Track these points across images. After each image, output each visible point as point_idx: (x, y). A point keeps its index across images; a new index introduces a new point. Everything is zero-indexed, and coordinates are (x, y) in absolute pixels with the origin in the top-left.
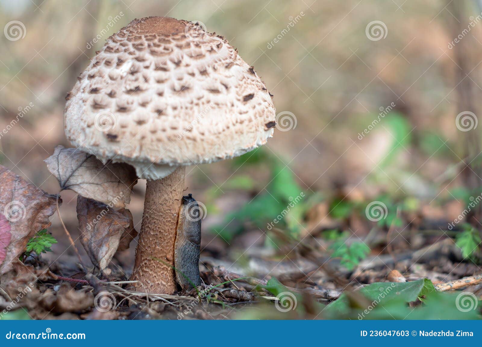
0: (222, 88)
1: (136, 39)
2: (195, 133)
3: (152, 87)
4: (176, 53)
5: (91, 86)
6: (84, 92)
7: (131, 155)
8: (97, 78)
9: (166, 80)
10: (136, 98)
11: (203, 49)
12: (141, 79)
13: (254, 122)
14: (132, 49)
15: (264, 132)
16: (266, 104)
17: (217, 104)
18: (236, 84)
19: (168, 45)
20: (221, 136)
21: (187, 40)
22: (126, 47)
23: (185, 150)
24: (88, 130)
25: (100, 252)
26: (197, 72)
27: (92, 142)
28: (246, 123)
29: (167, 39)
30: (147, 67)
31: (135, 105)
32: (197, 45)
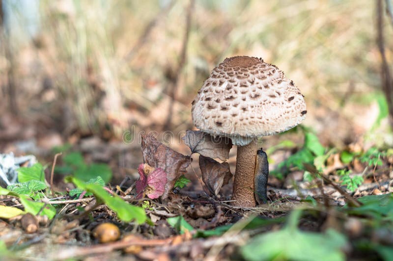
0: (276, 94)
1: (229, 70)
2: (264, 120)
3: (239, 96)
4: (251, 77)
5: (206, 97)
6: (202, 100)
7: (230, 133)
8: (209, 93)
9: (247, 92)
10: (231, 102)
11: (266, 74)
12: (233, 92)
13: (295, 111)
14: (227, 76)
15: (300, 117)
16: (301, 101)
17: (275, 103)
18: (284, 92)
19: (246, 73)
20: (277, 120)
21: (257, 69)
22: (224, 75)
23: (259, 129)
24: (206, 121)
25: (215, 186)
26: (263, 87)
27: (209, 127)
28: (291, 113)
29: (245, 69)
30: (236, 85)
31: (231, 106)
32: (262, 72)
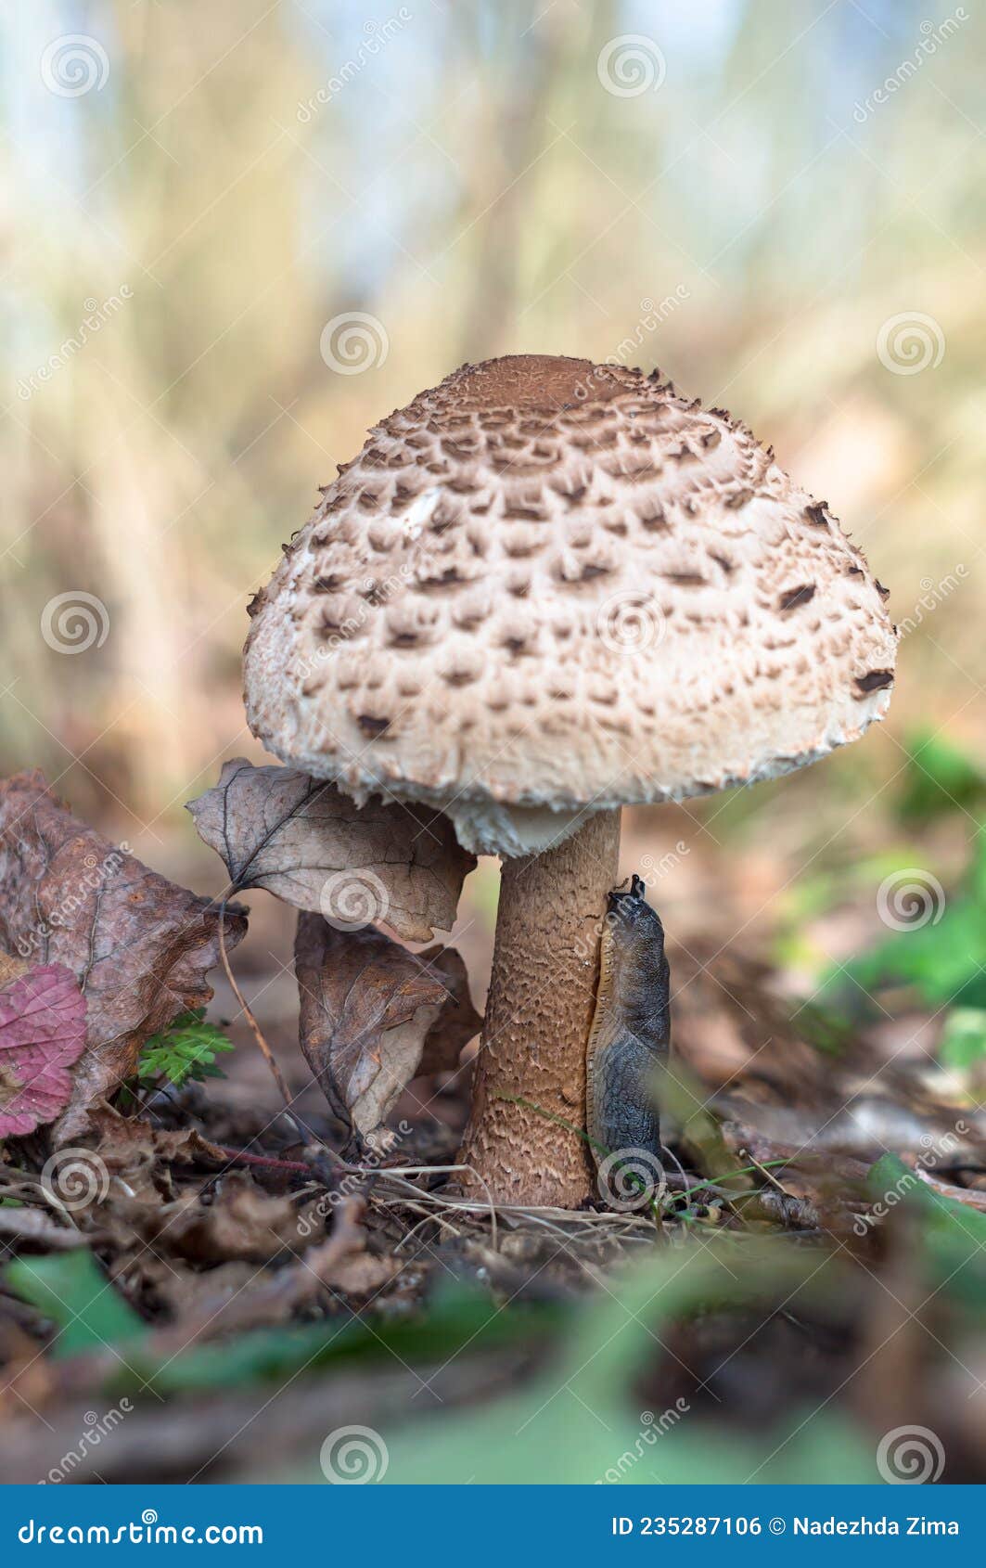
0: (710, 569)
1: (453, 423)
2: (626, 709)
3: (497, 568)
4: (573, 464)
5: (316, 571)
6: (296, 589)
7: (434, 777)
8: (336, 548)
9: (539, 547)
10: (447, 606)
11: (658, 451)
12: (463, 547)
13: (816, 671)
14: (439, 456)
15: (850, 704)
16: (860, 616)
17: (696, 619)
18: (758, 555)
19: (547, 442)
20: (708, 717)
21: (609, 424)
22: (423, 451)
23: (596, 761)
24: (304, 705)
26: (633, 522)
27: (319, 742)
28: (789, 675)
29: (544, 421)
30: (481, 510)
31: (443, 625)
32: (638, 440)
